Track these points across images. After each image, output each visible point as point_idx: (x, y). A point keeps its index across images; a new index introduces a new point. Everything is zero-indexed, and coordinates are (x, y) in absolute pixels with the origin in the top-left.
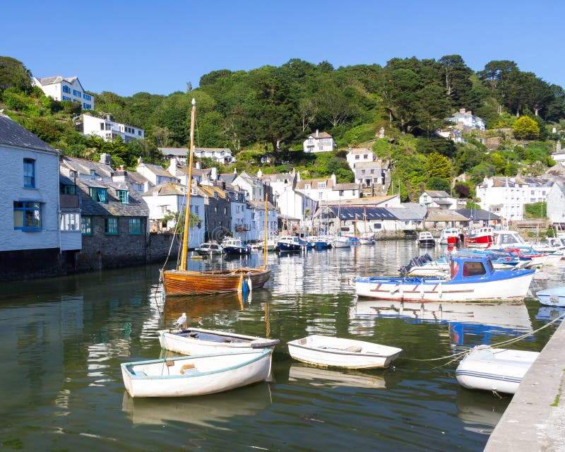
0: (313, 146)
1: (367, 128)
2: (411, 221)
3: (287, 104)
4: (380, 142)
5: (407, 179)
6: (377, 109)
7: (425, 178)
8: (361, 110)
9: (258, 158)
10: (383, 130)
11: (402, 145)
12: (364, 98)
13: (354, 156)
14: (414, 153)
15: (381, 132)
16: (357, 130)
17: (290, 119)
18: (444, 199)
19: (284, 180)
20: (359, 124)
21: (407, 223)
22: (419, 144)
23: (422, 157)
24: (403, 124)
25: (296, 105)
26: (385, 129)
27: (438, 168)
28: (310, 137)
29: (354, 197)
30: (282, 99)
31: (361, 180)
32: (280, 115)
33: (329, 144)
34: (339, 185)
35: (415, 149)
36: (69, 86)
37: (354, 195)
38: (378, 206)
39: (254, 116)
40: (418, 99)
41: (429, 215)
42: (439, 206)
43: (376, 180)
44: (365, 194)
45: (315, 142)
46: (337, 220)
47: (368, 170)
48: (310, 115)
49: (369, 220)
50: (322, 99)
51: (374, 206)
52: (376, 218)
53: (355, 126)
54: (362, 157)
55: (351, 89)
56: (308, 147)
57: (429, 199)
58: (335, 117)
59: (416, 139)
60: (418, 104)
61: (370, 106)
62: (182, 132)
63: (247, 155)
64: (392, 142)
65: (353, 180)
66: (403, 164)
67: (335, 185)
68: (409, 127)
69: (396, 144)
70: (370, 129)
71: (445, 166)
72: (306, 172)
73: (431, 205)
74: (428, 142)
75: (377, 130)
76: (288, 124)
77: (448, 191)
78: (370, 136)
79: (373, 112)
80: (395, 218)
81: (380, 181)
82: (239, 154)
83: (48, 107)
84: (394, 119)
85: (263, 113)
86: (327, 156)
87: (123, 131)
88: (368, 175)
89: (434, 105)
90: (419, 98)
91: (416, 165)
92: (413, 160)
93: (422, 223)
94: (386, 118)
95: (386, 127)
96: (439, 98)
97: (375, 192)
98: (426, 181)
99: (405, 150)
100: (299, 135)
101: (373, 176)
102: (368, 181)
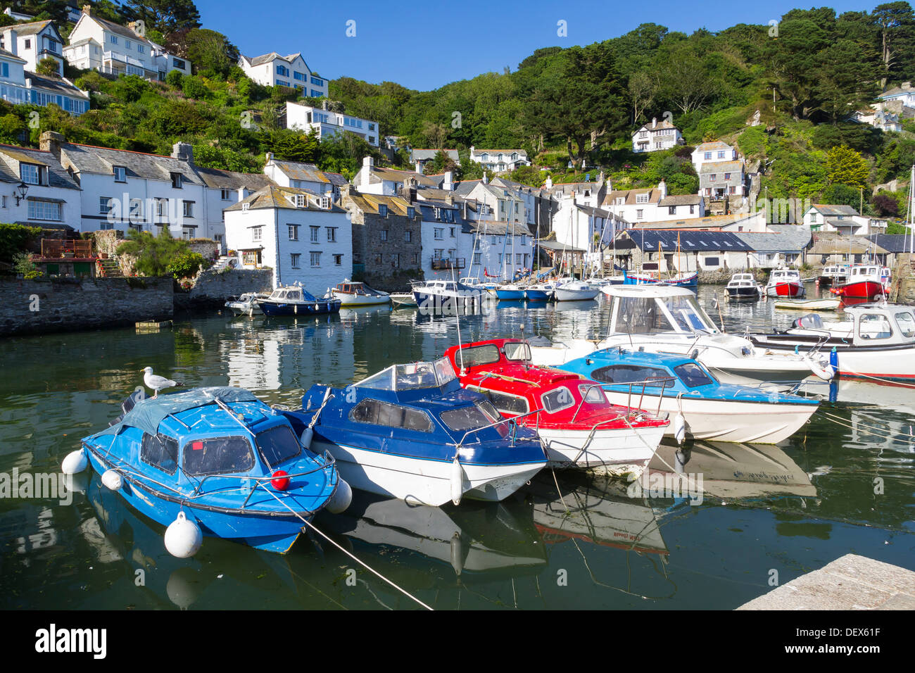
0: (647, 143)
1: (734, 112)
2: (777, 255)
3: (610, 81)
4: (752, 133)
5: (791, 188)
6: (756, 85)
7: (821, 186)
8: (728, 87)
9: (565, 161)
10: (759, 115)
11: (789, 136)
12: (737, 69)
13: (702, 155)
14: (808, 148)
15: (755, 117)
16: (719, 116)
17: (604, 102)
18: (846, 219)
19: (584, 192)
20: (724, 108)
21: (770, 256)
22: (819, 135)
23: (819, 154)
24: (794, 105)
25: (625, 82)
26: (762, 113)
27: (845, 169)
28: (643, 129)
29: (692, 216)
30: (602, 73)
31: (710, 190)
32: (588, 95)
33: (671, 139)
34: (669, 197)
35: (810, 142)
36: (287, 66)
37: (692, 212)
38: (724, 230)
39: (551, 99)
40: (819, 64)
41: (816, 244)
42: (836, 229)
43: (733, 189)
44: (714, 211)
45: (650, 136)
46: (636, 252)
47: (720, 175)
48: (647, 97)
49: (696, 252)
50: (668, 72)
51: (718, 229)
52: (711, 248)
53: (716, 111)
54: (715, 155)
55: (716, 57)
56: (639, 144)
57: (820, 219)
58: (686, 99)
59: (815, 128)
60: (818, 71)
61: (745, 82)
62: (468, 130)
63: (549, 158)
64: (772, 132)
65: (695, 190)
66: (784, 166)
67: (663, 197)
68: (806, 110)
69: (779, 135)
70: (738, 114)
71: (857, 167)
72: (626, 180)
73: (822, 229)
74: (833, 130)
75: (749, 115)
76: (599, 107)
77: (856, 207)
78: (737, 125)
79: (749, 90)
80: (747, 249)
81: (739, 190)
82: (537, 157)
83: (245, 95)
84: (783, 98)
85: (564, 94)
86: (662, 155)
87: (341, 124)
88: (721, 182)
89: (845, 71)
90: (822, 62)
91: (807, 167)
92: (803, 159)
93: (799, 256)
94: (769, 97)
95: (765, 110)
96: (854, 60)
97: (731, 209)
98: (823, 191)
99: (792, 143)
100: (616, 125)
101: (730, 183)
102: (721, 192)
